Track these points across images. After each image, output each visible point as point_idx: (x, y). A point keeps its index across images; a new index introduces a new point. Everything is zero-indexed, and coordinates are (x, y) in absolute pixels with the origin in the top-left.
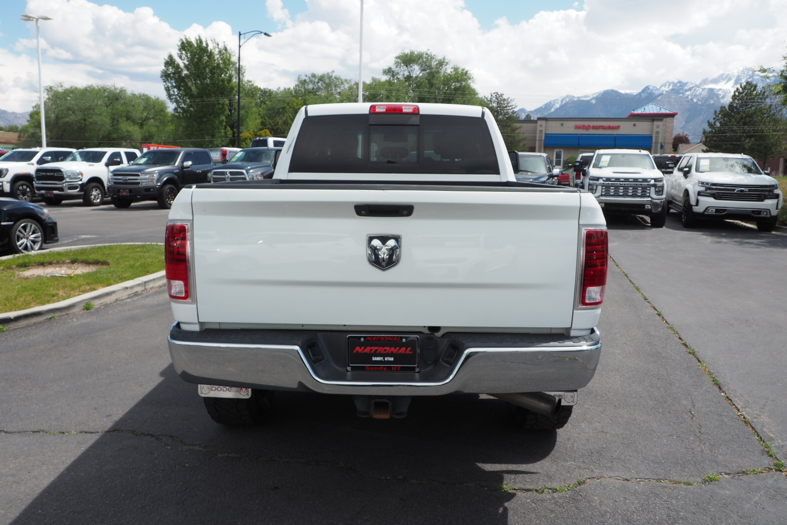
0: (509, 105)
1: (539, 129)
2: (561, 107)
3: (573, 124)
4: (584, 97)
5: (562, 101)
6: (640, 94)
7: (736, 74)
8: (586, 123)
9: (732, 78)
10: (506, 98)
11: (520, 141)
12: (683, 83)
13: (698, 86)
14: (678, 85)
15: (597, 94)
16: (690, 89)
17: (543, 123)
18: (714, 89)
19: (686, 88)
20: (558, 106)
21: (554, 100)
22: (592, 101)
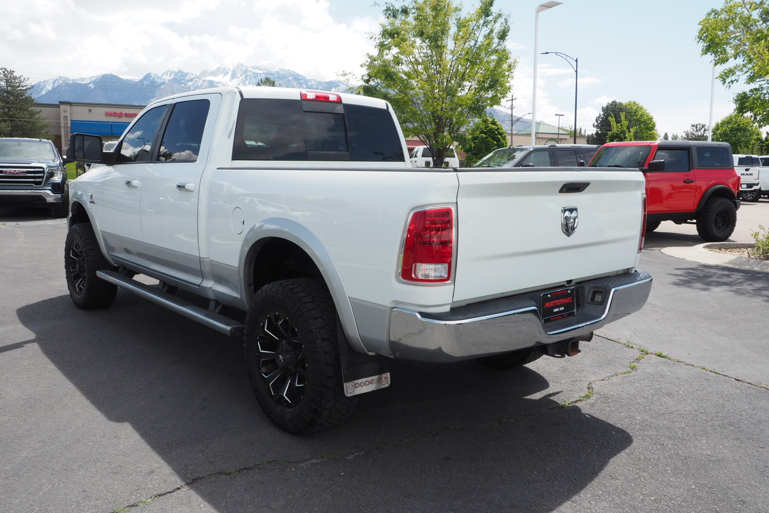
0: (23, 84)
1: (62, 114)
2: (54, 89)
3: (104, 110)
5: (54, 83)
6: (142, 81)
7: (232, 69)
8: (118, 111)
9: (229, 72)
10: (18, 76)
11: (42, 128)
12: (184, 73)
13: (198, 78)
14: (180, 75)
15: (95, 78)
16: (191, 80)
17: (68, 107)
18: (214, 81)
19: (187, 78)
20: (50, 88)
21: (44, 82)
22: (90, 85)
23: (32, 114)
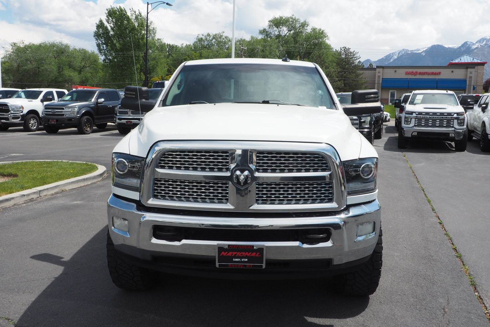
0: (355, 56)
1: (377, 75)
2: (398, 58)
3: (404, 71)
4: (415, 50)
5: (399, 53)
6: (460, 48)
8: (414, 70)
10: (352, 51)
11: (362, 84)
15: (426, 48)
17: (381, 70)
20: (396, 57)
21: (393, 53)
22: (422, 54)
23: (357, 76)
